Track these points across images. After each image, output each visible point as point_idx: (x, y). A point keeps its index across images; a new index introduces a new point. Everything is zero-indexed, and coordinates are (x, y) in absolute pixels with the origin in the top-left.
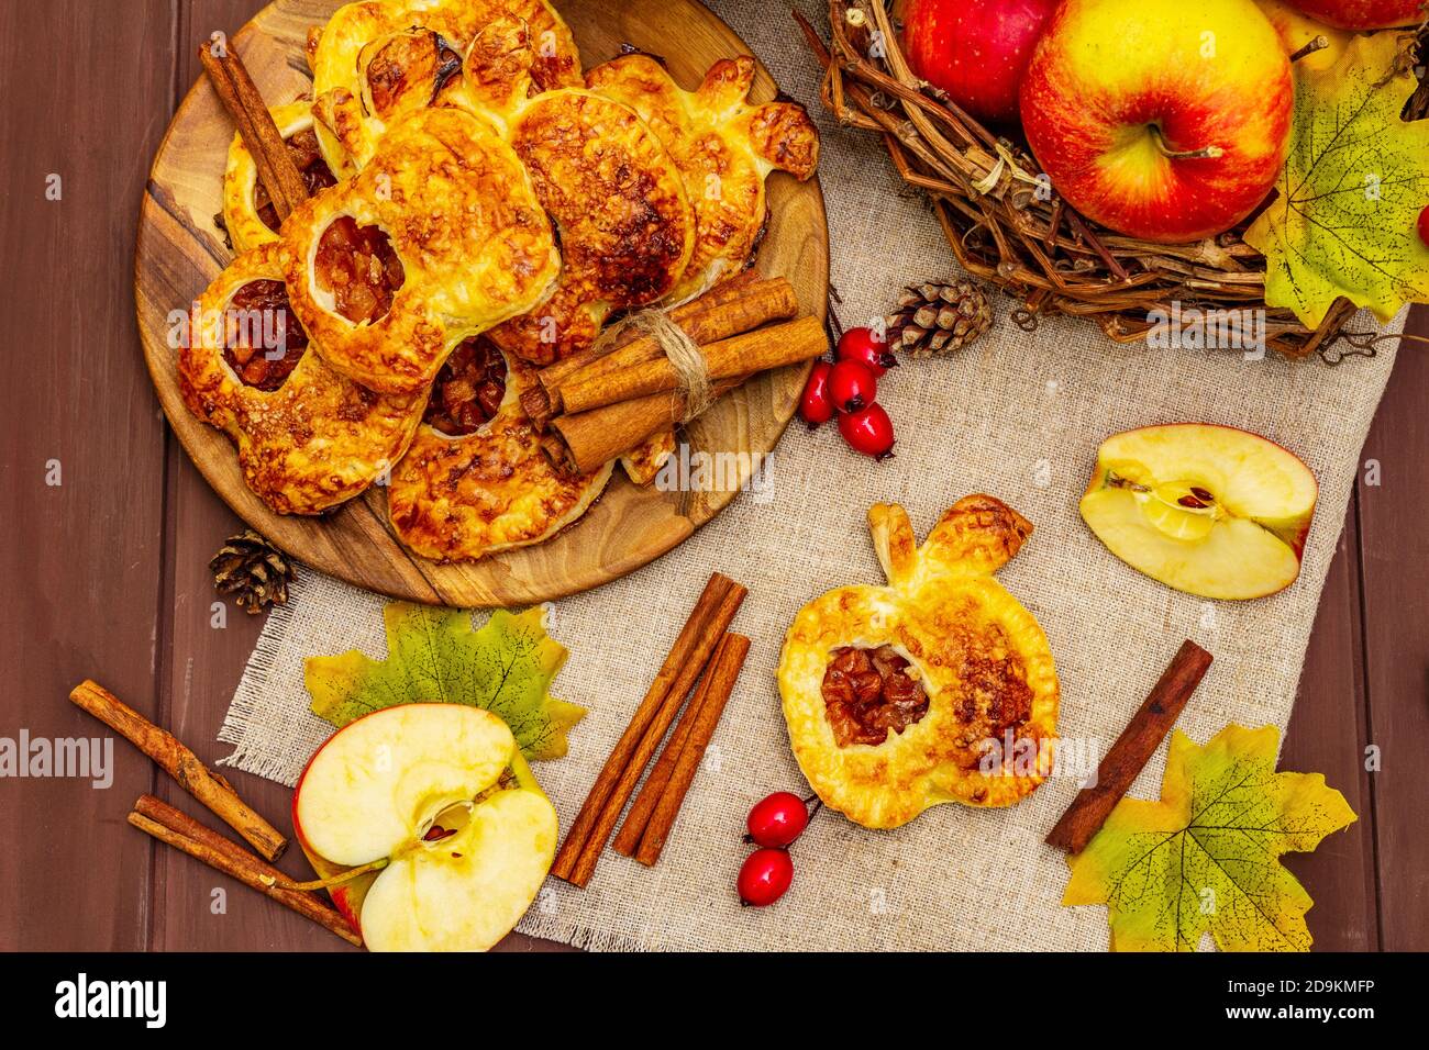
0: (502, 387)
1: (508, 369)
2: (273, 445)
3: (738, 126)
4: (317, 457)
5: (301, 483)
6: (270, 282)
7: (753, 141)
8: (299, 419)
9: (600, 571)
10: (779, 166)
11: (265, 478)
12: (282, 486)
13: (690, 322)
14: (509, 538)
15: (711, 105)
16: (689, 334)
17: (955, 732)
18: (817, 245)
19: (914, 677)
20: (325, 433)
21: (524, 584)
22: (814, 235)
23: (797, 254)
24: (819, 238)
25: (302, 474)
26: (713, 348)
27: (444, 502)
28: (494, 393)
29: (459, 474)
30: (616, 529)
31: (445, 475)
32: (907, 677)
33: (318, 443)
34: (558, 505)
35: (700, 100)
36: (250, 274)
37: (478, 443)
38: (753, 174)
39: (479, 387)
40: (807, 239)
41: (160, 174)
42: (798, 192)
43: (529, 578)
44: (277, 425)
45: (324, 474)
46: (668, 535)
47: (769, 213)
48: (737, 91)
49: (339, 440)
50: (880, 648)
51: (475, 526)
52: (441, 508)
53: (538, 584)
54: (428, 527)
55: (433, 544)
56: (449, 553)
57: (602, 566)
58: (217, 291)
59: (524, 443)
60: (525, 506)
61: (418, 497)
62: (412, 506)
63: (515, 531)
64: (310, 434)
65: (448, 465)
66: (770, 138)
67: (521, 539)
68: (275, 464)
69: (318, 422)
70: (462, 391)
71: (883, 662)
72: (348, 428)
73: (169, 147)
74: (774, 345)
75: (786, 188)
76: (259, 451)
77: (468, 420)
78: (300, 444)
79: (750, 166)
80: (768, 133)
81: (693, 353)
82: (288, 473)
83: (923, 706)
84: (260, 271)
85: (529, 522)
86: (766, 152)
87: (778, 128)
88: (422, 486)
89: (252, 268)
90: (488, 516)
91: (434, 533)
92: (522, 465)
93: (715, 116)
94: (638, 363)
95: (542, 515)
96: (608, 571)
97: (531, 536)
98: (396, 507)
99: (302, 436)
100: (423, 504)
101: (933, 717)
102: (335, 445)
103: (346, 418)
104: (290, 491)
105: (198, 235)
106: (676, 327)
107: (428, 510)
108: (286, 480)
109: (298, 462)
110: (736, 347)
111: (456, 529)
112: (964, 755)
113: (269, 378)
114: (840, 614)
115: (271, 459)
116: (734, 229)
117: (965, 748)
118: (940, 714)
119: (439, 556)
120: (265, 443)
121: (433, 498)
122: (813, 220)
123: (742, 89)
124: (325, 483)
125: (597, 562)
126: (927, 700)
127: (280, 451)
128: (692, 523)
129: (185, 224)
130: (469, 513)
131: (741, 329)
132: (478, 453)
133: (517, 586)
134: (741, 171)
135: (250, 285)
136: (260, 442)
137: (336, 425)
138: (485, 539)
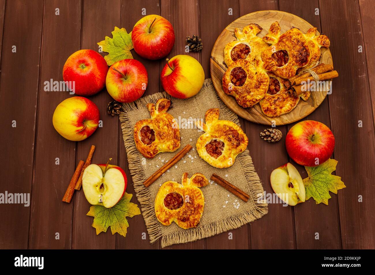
0: (279, 86)
1: (280, 83)
2: (244, 95)
3: (315, 39)
4: (252, 96)
5: (250, 101)
6: (237, 68)
7: (318, 42)
8: (248, 90)
9: (300, 117)
10: (323, 46)
11: (243, 101)
12: (246, 102)
13: (315, 70)
14: (284, 111)
15: (310, 36)
16: (315, 72)
17: (230, 144)
18: (331, 59)
19: (219, 141)
20: (253, 92)
21: (286, 120)
22: (330, 57)
23: (327, 61)
24: (331, 58)
25: (250, 99)
26: (320, 75)
27: (273, 106)
28: (278, 87)
29: (275, 101)
30: (301, 110)
31: (273, 101)
32: (218, 142)
33: (252, 93)
34: (293, 105)
35: (308, 35)
36: (234, 67)
37: (278, 95)
38: (318, 47)
39: (275, 86)
40: (328, 58)
41: (213, 55)
42: (326, 50)
43: (287, 119)
44: (244, 92)
45: (254, 99)
46: (311, 110)
47: (321, 54)
48: (314, 33)
49: (256, 92)
50: (211, 141)
51: (279, 110)
52: (273, 107)
53: (289, 120)
54: (271, 111)
55: (271, 114)
56: (274, 115)
57: (300, 116)
58: (229, 71)
59: (286, 94)
60: (287, 106)
61: (268, 106)
62: (267, 108)
63: (286, 110)
64: (250, 92)
65: (273, 99)
66: (321, 41)
67: (287, 112)
68: (244, 99)
69: (251, 90)
70: (273, 87)
71: (213, 143)
72: (257, 90)
73: (214, 50)
74: (330, 75)
75: (324, 50)
76: (241, 97)
77: (275, 92)
78: (249, 94)
79: (318, 46)
80: (321, 40)
81: (317, 75)
82: (247, 100)
83: (223, 144)
84: (236, 66)
85: (288, 108)
86: (321, 44)
87: (323, 39)
88: (269, 104)
89: (234, 66)
90: (281, 108)
91: (272, 112)
92: (286, 98)
93: (310, 38)
94: (306, 77)
95: (290, 107)
96: (301, 117)
97: (289, 111)
98: (263, 108)
99: (249, 93)
100: (269, 107)
101: (226, 144)
102: (255, 93)
103: (256, 88)
104: (248, 103)
105: (220, 65)
106: (313, 71)
107: (270, 108)
108: (247, 101)
109: (249, 97)
110: (323, 75)
111: (276, 111)
112: (234, 146)
113: (240, 84)
114: (202, 141)
115: (243, 98)
116: (317, 56)
117: (234, 145)
118: (226, 143)
119: (272, 116)
120: (242, 95)
121: (271, 105)
122: (329, 55)
123: (315, 33)
124: (254, 100)
125: (299, 116)
126: (223, 143)
127: (245, 96)
128: (315, 108)
129: (218, 64)
130: (278, 107)
131: (323, 72)
132: (279, 97)
133: (286, 121)
134: (316, 47)
135: (234, 69)
136: (241, 95)
137: (255, 90)
138: (281, 112)
